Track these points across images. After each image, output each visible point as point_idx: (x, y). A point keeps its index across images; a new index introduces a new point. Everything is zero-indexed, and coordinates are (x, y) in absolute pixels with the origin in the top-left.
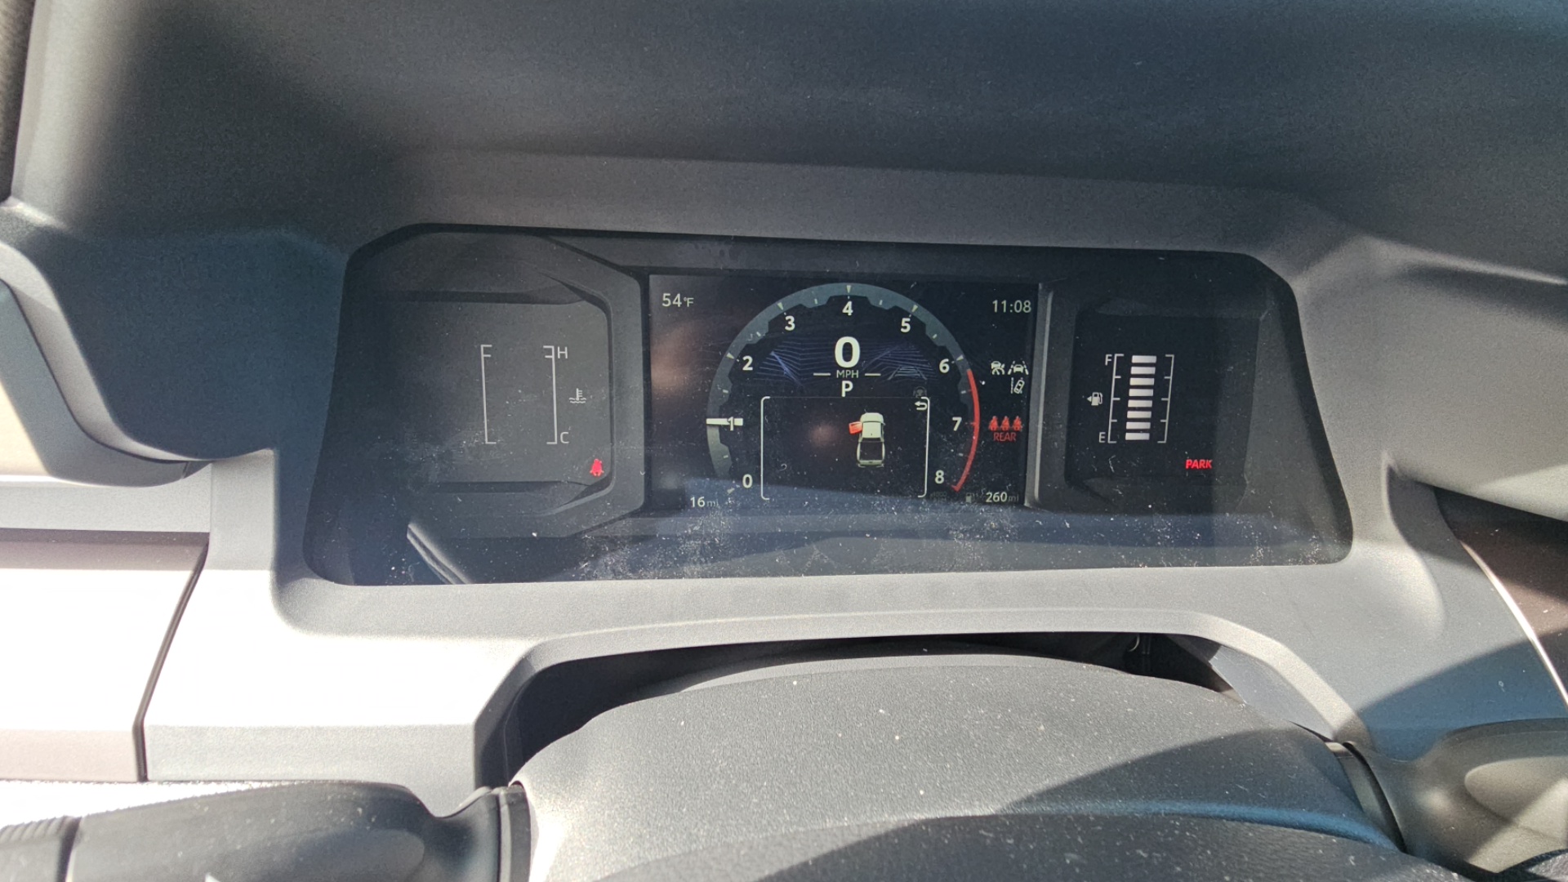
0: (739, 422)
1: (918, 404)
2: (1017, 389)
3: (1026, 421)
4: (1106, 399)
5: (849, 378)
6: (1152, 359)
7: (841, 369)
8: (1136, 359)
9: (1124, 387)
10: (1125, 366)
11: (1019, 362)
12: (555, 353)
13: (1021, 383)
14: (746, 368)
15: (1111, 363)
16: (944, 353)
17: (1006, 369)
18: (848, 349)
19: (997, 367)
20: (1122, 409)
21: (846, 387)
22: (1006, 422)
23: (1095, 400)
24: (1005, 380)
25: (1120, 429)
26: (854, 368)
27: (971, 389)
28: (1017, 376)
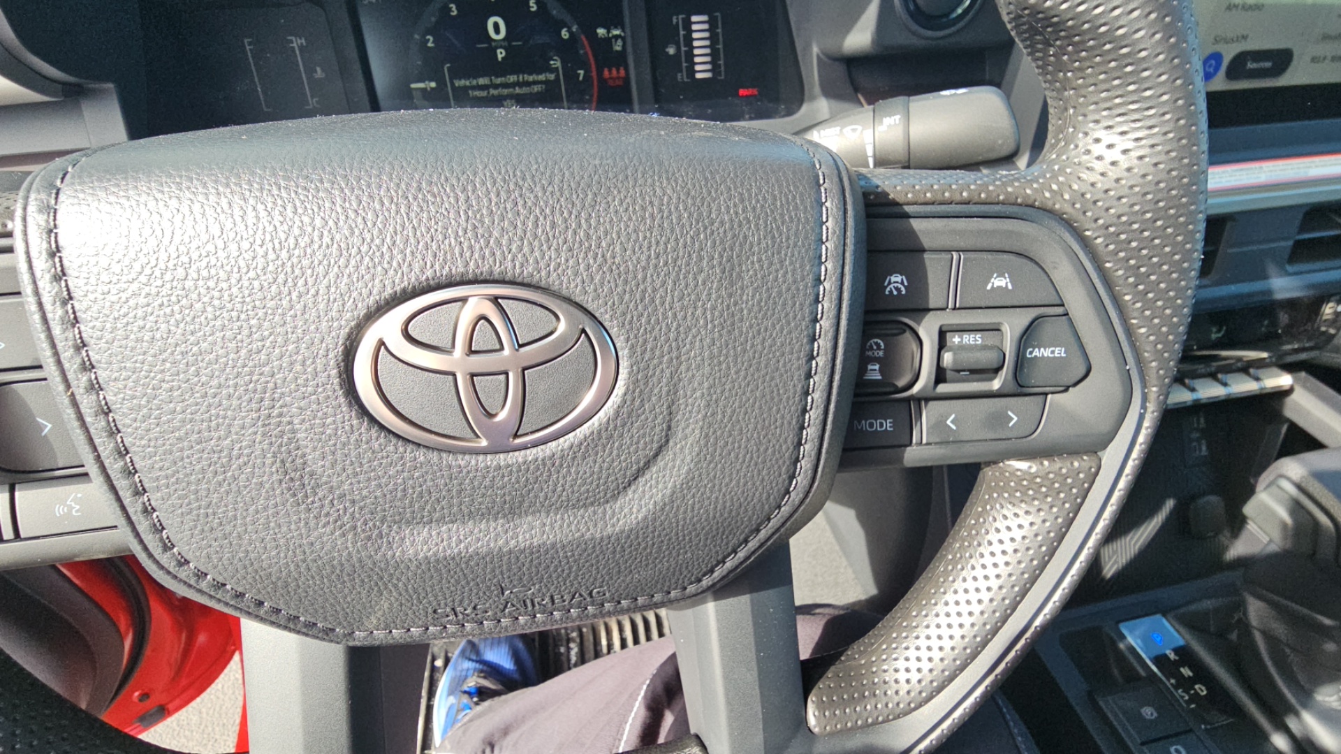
0: (433, 85)
1: (552, 62)
2: (618, 47)
3: (627, 70)
4: (678, 49)
5: (501, 47)
6: (705, 18)
7: (495, 41)
8: (694, 18)
9: (689, 40)
10: (688, 24)
11: (616, 27)
12: (297, 43)
13: (620, 42)
14: (430, 44)
15: (677, 23)
16: (564, 24)
17: (608, 32)
18: (496, 27)
19: (601, 32)
20: (690, 56)
21: (501, 54)
22: (614, 71)
23: (671, 51)
24: (608, 41)
25: (691, 72)
26: (504, 40)
27: (586, 49)
28: (617, 37)
